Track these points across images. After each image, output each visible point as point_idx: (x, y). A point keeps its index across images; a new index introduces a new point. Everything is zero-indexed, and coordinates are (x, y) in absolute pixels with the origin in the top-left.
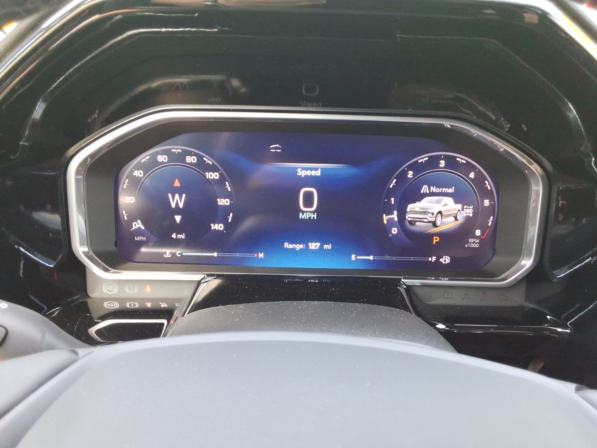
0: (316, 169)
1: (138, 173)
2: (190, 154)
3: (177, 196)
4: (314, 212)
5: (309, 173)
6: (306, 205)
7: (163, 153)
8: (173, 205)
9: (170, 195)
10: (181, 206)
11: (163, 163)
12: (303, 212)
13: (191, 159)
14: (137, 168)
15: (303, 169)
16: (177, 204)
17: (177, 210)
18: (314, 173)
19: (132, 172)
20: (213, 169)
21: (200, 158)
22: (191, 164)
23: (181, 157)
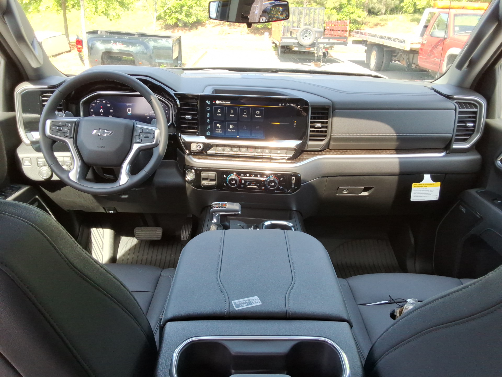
0: (130, 104)
1: (93, 105)
2: (104, 101)
3: (102, 110)
4: (131, 113)
5: (129, 105)
6: (129, 112)
7: (98, 100)
8: (101, 112)
9: (100, 109)
10: (102, 112)
11: (98, 103)
12: (128, 113)
13: (104, 102)
14: (93, 103)
15: (128, 104)
16: (102, 111)
17: (102, 113)
18: (130, 105)
19: (92, 104)
20: (109, 104)
21: (106, 102)
22: (104, 103)
23: (102, 101)
